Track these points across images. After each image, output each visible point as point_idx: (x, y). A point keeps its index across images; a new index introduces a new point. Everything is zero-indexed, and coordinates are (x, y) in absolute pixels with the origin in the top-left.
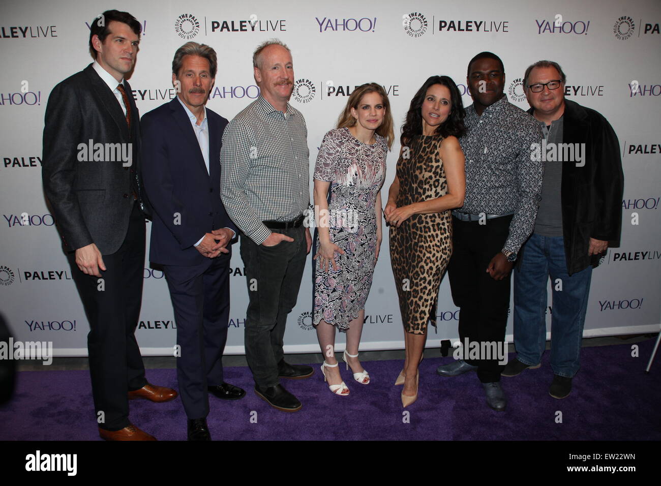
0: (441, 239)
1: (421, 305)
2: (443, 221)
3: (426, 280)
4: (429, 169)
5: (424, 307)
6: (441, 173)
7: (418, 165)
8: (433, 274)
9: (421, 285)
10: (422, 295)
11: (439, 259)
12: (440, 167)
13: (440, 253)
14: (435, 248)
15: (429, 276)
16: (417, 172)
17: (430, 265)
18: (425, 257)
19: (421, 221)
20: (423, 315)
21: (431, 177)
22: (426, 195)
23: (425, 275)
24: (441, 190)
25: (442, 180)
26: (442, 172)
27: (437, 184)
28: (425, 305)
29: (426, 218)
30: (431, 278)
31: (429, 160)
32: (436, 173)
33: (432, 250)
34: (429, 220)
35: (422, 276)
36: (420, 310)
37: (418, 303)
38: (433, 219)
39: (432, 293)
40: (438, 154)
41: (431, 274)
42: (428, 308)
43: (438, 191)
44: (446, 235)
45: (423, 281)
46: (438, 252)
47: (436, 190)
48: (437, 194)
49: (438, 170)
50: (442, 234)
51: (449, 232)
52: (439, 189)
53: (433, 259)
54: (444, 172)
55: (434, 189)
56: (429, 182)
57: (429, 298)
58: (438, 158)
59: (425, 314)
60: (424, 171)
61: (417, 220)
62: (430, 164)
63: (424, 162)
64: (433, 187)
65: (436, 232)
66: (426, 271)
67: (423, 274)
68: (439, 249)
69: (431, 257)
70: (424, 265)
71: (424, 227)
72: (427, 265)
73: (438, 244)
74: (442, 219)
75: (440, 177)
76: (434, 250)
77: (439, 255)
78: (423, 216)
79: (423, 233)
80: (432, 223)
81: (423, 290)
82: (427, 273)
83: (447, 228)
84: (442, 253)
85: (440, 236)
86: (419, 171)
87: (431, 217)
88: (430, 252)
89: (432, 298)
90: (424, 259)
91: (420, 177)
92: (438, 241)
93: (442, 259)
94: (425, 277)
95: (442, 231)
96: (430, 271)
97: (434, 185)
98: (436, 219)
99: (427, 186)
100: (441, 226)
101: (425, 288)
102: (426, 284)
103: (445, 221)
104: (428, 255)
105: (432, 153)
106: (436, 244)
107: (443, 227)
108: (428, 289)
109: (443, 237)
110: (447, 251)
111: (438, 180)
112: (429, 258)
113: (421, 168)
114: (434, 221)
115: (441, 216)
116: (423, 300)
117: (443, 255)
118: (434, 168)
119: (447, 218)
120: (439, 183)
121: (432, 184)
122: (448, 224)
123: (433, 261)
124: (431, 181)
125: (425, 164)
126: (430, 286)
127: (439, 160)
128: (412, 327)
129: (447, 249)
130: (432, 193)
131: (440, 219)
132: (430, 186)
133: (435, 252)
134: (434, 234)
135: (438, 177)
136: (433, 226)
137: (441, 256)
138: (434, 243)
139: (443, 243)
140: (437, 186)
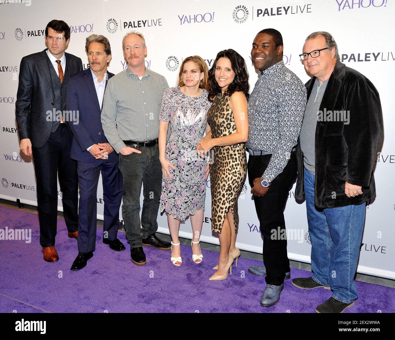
0: (233, 165)
1: (218, 211)
2: (235, 153)
3: (221, 194)
4: (222, 116)
5: (221, 213)
6: (231, 119)
7: (216, 114)
8: (225, 190)
9: (218, 197)
10: (219, 204)
11: (230, 179)
12: (230, 114)
13: (231, 175)
14: (228, 171)
15: (223, 191)
16: (215, 119)
17: (224, 183)
18: (221, 177)
19: (221, 152)
20: (220, 219)
21: (223, 122)
22: (223, 134)
23: (220, 190)
24: (233, 130)
25: (232, 124)
26: (232, 117)
27: (229, 126)
28: (221, 211)
29: (223, 150)
30: (224, 192)
31: (222, 110)
32: (226, 119)
33: (225, 172)
34: (225, 152)
35: (218, 190)
36: (218, 215)
37: (216, 209)
38: (228, 151)
39: (226, 203)
40: (228, 105)
41: (224, 189)
42: (223, 214)
43: (230, 132)
44: (236, 163)
45: (219, 194)
46: (229, 174)
47: (229, 131)
48: (230, 133)
49: (229, 117)
50: (233, 162)
51: (239, 161)
52: (231, 130)
53: (226, 179)
54: (233, 118)
55: (228, 130)
56: (223, 126)
57: (224, 206)
58: (228, 108)
59: (221, 219)
60: (218, 117)
61: (219, 151)
62: (223, 113)
63: (219, 111)
64: (226, 129)
65: (229, 160)
66: (221, 187)
67: (219, 189)
68: (230, 172)
69: (225, 177)
70: (220, 182)
71: (222, 156)
72: (222, 183)
73: (230, 169)
74: (234, 151)
75: (231, 121)
76: (227, 172)
77: (230, 176)
78: (222, 149)
79: (222, 161)
80: (227, 154)
81: (220, 201)
82: (222, 189)
83: (238, 158)
84: (233, 175)
85: (232, 163)
86: (216, 118)
87: (226, 150)
88: (224, 174)
89: (226, 207)
90: (220, 179)
91: (217, 122)
92: (230, 167)
93: (232, 180)
94: (220, 191)
95: (234, 160)
96: (223, 187)
97: (227, 127)
98: (229, 151)
99: (222, 128)
100: (233, 156)
101: (221, 199)
102: (221, 197)
103: (236, 153)
104: (223, 176)
105: (224, 105)
106: (228, 169)
107: (235, 157)
108: (223, 200)
109: (234, 164)
110: (237, 174)
111: (230, 124)
112: (223, 178)
113: (217, 116)
114: (228, 153)
115: (233, 149)
116: (219, 208)
117: (233, 176)
118: (226, 115)
119: (238, 151)
120: (230, 126)
121: (226, 126)
122: (239, 155)
123: (226, 180)
124: (224, 124)
125: (219, 113)
126: (224, 198)
127: (229, 109)
128: (214, 227)
129: (237, 173)
130: (227, 133)
131: (233, 151)
132: (225, 128)
133: (227, 174)
134: (228, 161)
135: (229, 122)
136: (228, 156)
137: (232, 178)
138: (227, 168)
139: (234, 168)
140: (230, 128)
